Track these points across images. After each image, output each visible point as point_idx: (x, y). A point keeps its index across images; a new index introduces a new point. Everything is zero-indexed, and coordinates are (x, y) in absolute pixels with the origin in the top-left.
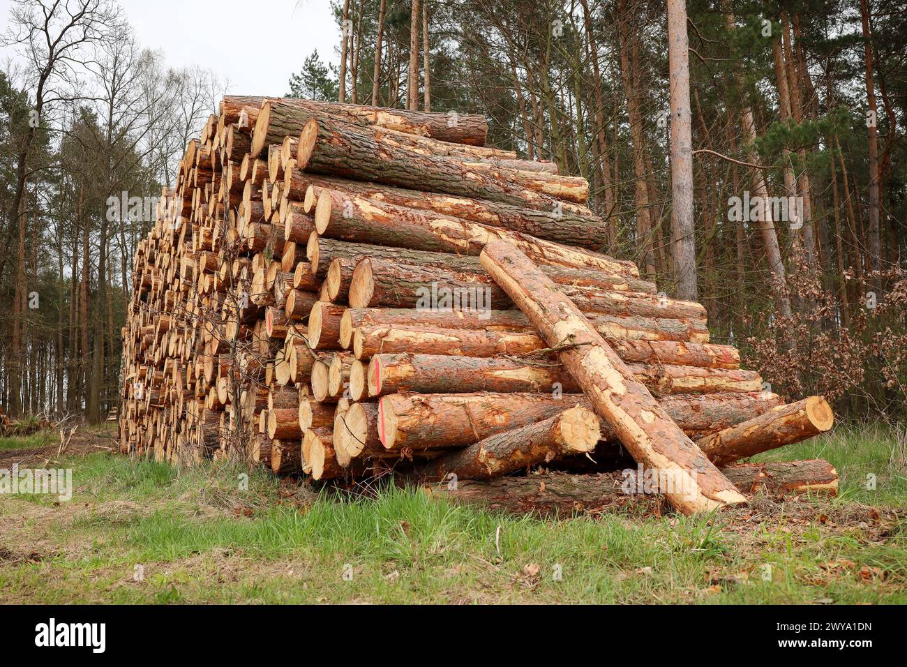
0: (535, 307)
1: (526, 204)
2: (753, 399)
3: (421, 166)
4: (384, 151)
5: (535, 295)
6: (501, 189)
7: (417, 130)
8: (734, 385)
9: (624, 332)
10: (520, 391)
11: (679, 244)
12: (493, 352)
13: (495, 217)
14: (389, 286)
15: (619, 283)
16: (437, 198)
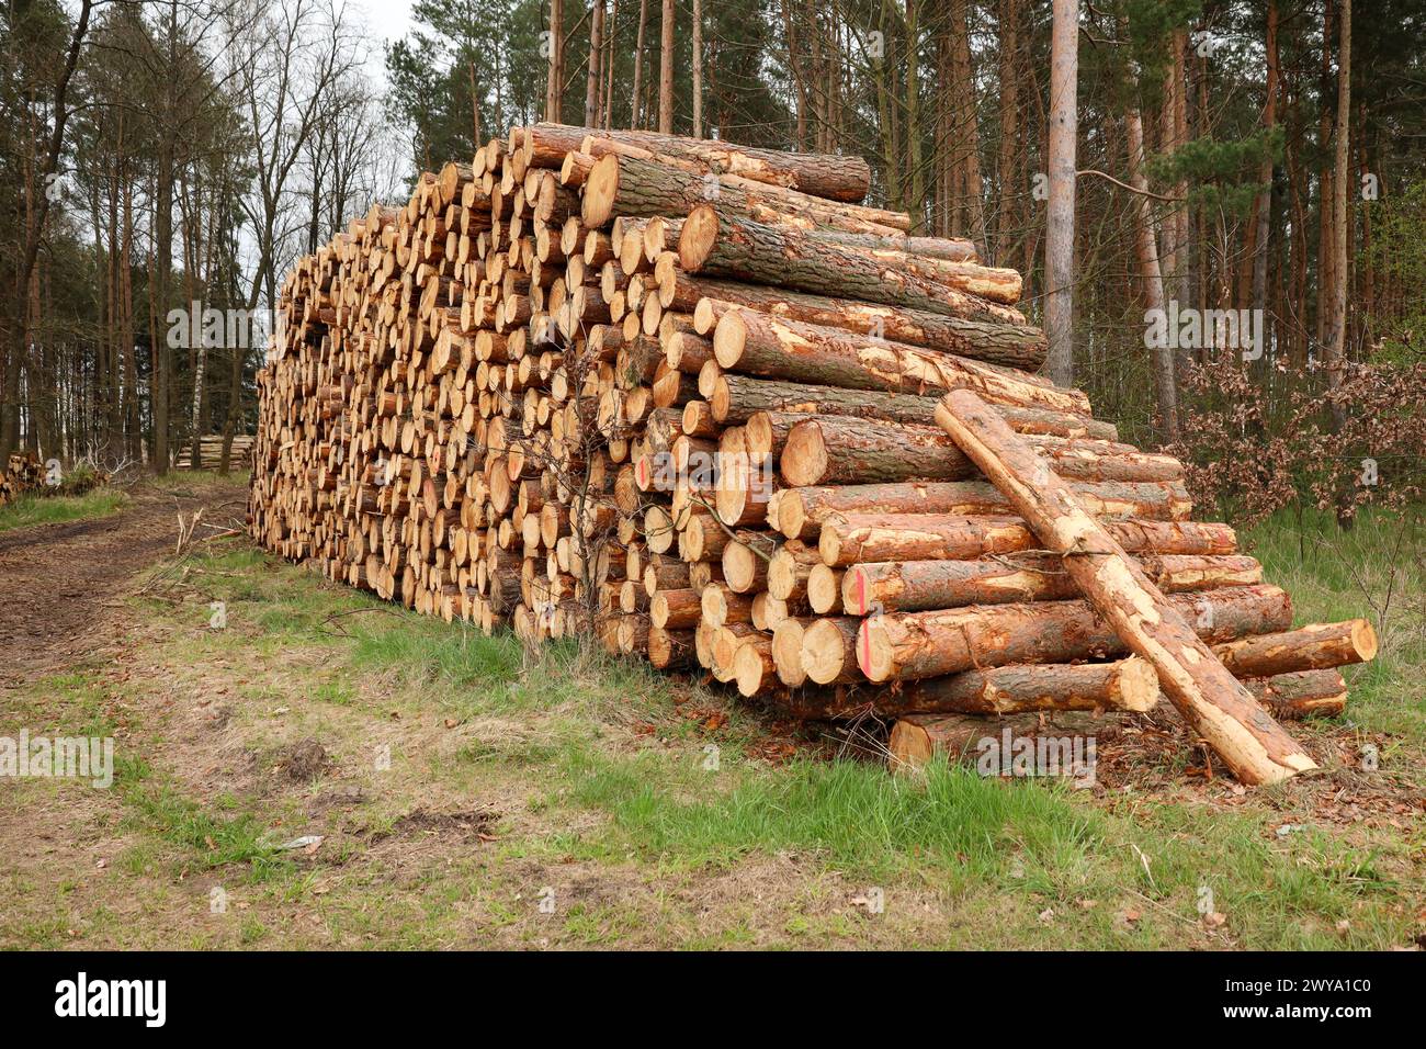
0: (1025, 493)
1: (952, 312)
2: (1258, 597)
3: (832, 265)
4: (792, 248)
5: (1023, 475)
6: (924, 293)
7: (781, 179)
8: (1233, 577)
9: (1100, 504)
10: (1012, 601)
11: (1053, 299)
12: (977, 553)
13: (919, 332)
14: (843, 459)
15: (1075, 426)
16: (852, 308)
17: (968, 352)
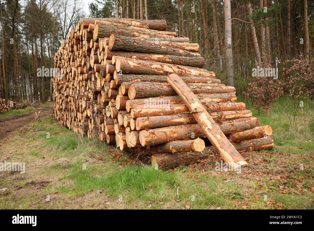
0: (185, 98)
1: (180, 55)
2: (249, 120)
3: (147, 46)
4: (136, 42)
5: (184, 94)
6: (172, 51)
7: (145, 26)
8: (244, 116)
9: (211, 99)
10: (181, 125)
11: (227, 50)
12: (172, 113)
13: (171, 60)
14: (140, 92)
15: (209, 80)
16: (153, 56)
17: (184, 64)
